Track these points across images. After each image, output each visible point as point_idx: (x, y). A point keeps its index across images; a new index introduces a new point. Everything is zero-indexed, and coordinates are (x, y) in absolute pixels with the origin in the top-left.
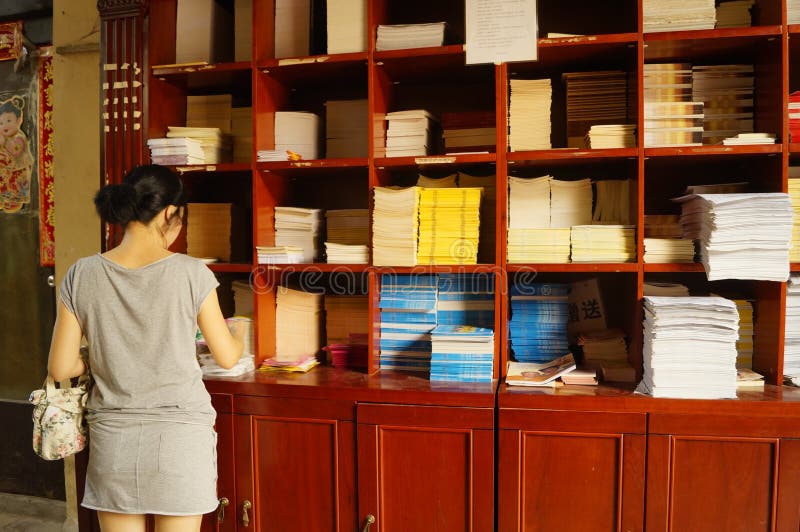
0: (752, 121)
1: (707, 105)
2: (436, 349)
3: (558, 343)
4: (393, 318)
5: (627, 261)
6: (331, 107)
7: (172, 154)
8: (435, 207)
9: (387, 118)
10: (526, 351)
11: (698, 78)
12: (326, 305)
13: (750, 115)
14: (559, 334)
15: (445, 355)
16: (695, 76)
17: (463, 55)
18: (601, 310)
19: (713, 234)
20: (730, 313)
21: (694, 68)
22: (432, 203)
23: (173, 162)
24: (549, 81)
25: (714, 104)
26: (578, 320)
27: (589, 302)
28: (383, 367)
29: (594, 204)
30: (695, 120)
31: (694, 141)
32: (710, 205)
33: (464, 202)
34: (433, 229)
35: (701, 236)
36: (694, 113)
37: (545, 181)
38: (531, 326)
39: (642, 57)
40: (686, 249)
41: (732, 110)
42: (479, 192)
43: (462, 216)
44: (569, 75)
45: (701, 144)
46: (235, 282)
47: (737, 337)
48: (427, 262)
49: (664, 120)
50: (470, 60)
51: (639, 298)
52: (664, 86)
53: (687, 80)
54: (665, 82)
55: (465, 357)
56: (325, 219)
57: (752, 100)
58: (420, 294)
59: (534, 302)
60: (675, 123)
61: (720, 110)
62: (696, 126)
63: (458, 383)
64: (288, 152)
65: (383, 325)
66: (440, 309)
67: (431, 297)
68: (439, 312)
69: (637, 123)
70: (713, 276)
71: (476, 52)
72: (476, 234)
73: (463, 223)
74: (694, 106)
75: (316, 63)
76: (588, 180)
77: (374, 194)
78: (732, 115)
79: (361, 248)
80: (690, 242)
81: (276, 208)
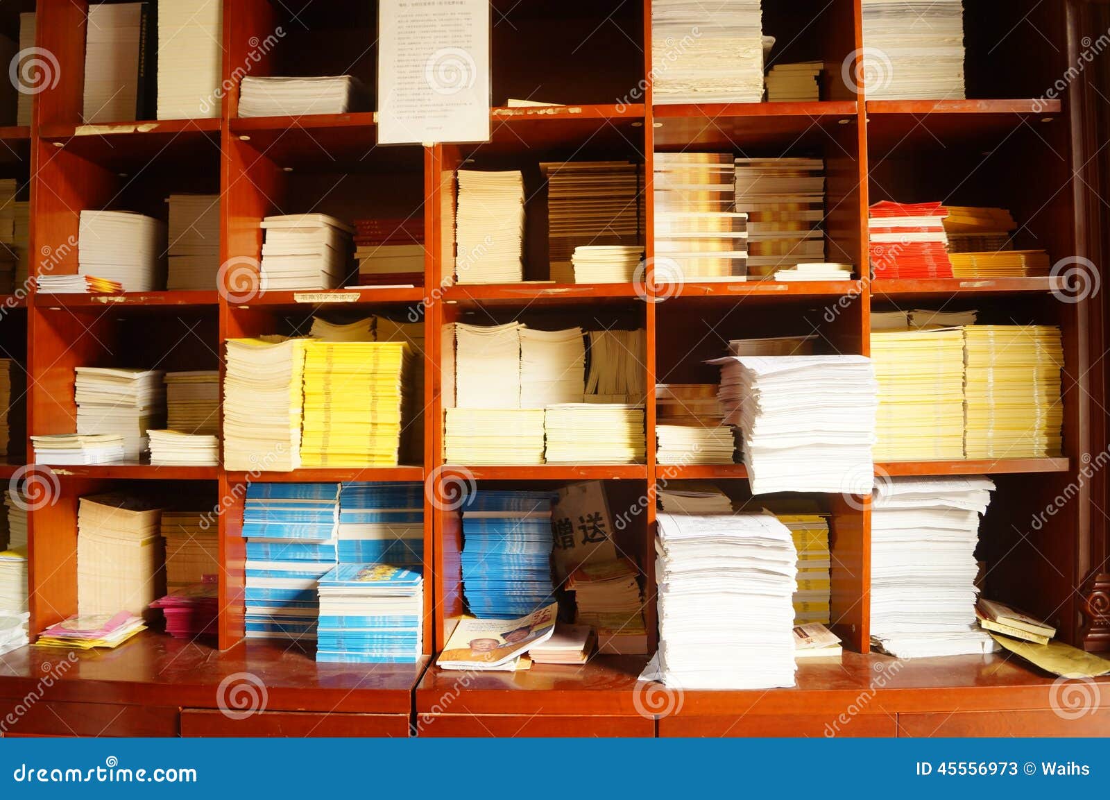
0: (823, 242)
1: (753, 217)
2: (326, 608)
3: (537, 585)
4: (267, 553)
5: (632, 462)
6: (178, 204)
8: (329, 372)
9: (263, 225)
10: (487, 599)
11: (745, 176)
12: (163, 529)
13: (820, 233)
14: (539, 572)
15: (340, 619)
16: (739, 172)
17: (373, 128)
18: (607, 529)
19: (758, 421)
20: (783, 549)
21: (737, 160)
22: (325, 367)
24: (518, 174)
25: (767, 216)
26: (573, 545)
27: (589, 516)
28: (250, 634)
29: (588, 367)
30: (735, 241)
31: (735, 272)
32: (751, 376)
33: (376, 364)
34: (327, 409)
35: (742, 424)
36: (734, 230)
37: (512, 331)
38: (495, 560)
39: (651, 140)
40: (722, 442)
41: (792, 226)
42: (401, 348)
43: (373, 388)
44: (551, 166)
45: (743, 279)
47: (794, 587)
48: (316, 463)
49: (690, 240)
50: (386, 137)
51: (650, 521)
52: (694, 187)
53: (728, 178)
54: (695, 181)
55: (373, 622)
56: (165, 386)
57: (821, 212)
58: (308, 513)
59: (498, 522)
60: (704, 244)
61: (776, 225)
62: (735, 249)
63: (360, 666)
64: (88, 278)
65: (249, 565)
66: (343, 537)
67: (326, 518)
68: (340, 542)
69: (644, 244)
70: (758, 488)
71: (396, 123)
72: (397, 417)
73: (375, 398)
74: (734, 219)
75: (136, 133)
76: (577, 331)
77: (225, 351)
78: (793, 232)
79: (208, 440)
80: (727, 431)
81: (77, 369)
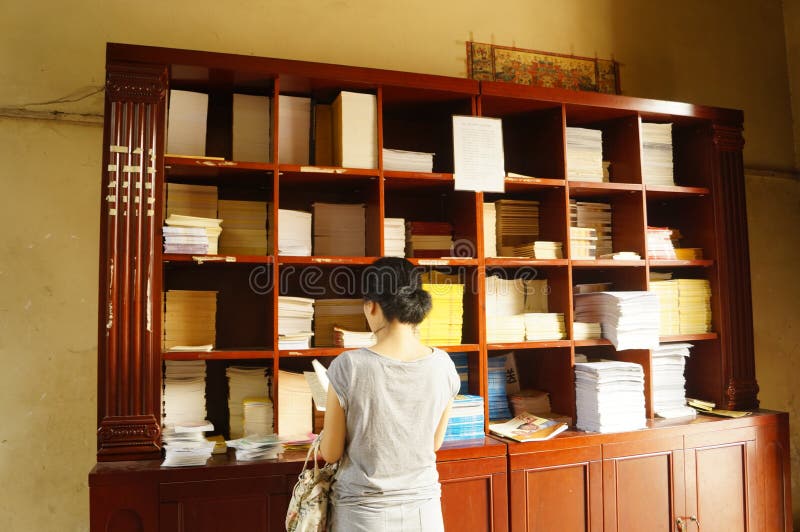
5: (562, 339)
6: (320, 208)
7: (190, 243)
11: (581, 210)
13: (610, 237)
14: (500, 397)
16: (579, 208)
17: (452, 182)
18: (516, 377)
21: (578, 203)
23: (190, 251)
30: (591, 241)
31: (590, 256)
32: (617, 300)
33: (451, 295)
36: (591, 237)
40: (596, 329)
41: (600, 234)
42: (462, 287)
43: (450, 307)
44: (504, 201)
45: (594, 258)
46: (231, 369)
50: (458, 187)
51: (571, 365)
55: (464, 419)
56: (314, 307)
57: (610, 228)
63: (459, 442)
71: (463, 181)
72: (461, 321)
73: (451, 312)
74: (590, 231)
75: (335, 174)
78: (601, 237)
80: (598, 325)
